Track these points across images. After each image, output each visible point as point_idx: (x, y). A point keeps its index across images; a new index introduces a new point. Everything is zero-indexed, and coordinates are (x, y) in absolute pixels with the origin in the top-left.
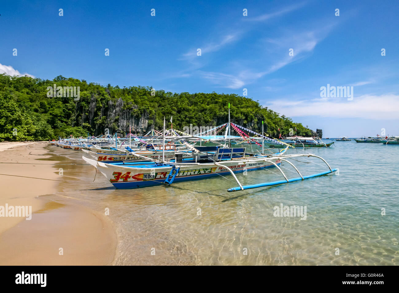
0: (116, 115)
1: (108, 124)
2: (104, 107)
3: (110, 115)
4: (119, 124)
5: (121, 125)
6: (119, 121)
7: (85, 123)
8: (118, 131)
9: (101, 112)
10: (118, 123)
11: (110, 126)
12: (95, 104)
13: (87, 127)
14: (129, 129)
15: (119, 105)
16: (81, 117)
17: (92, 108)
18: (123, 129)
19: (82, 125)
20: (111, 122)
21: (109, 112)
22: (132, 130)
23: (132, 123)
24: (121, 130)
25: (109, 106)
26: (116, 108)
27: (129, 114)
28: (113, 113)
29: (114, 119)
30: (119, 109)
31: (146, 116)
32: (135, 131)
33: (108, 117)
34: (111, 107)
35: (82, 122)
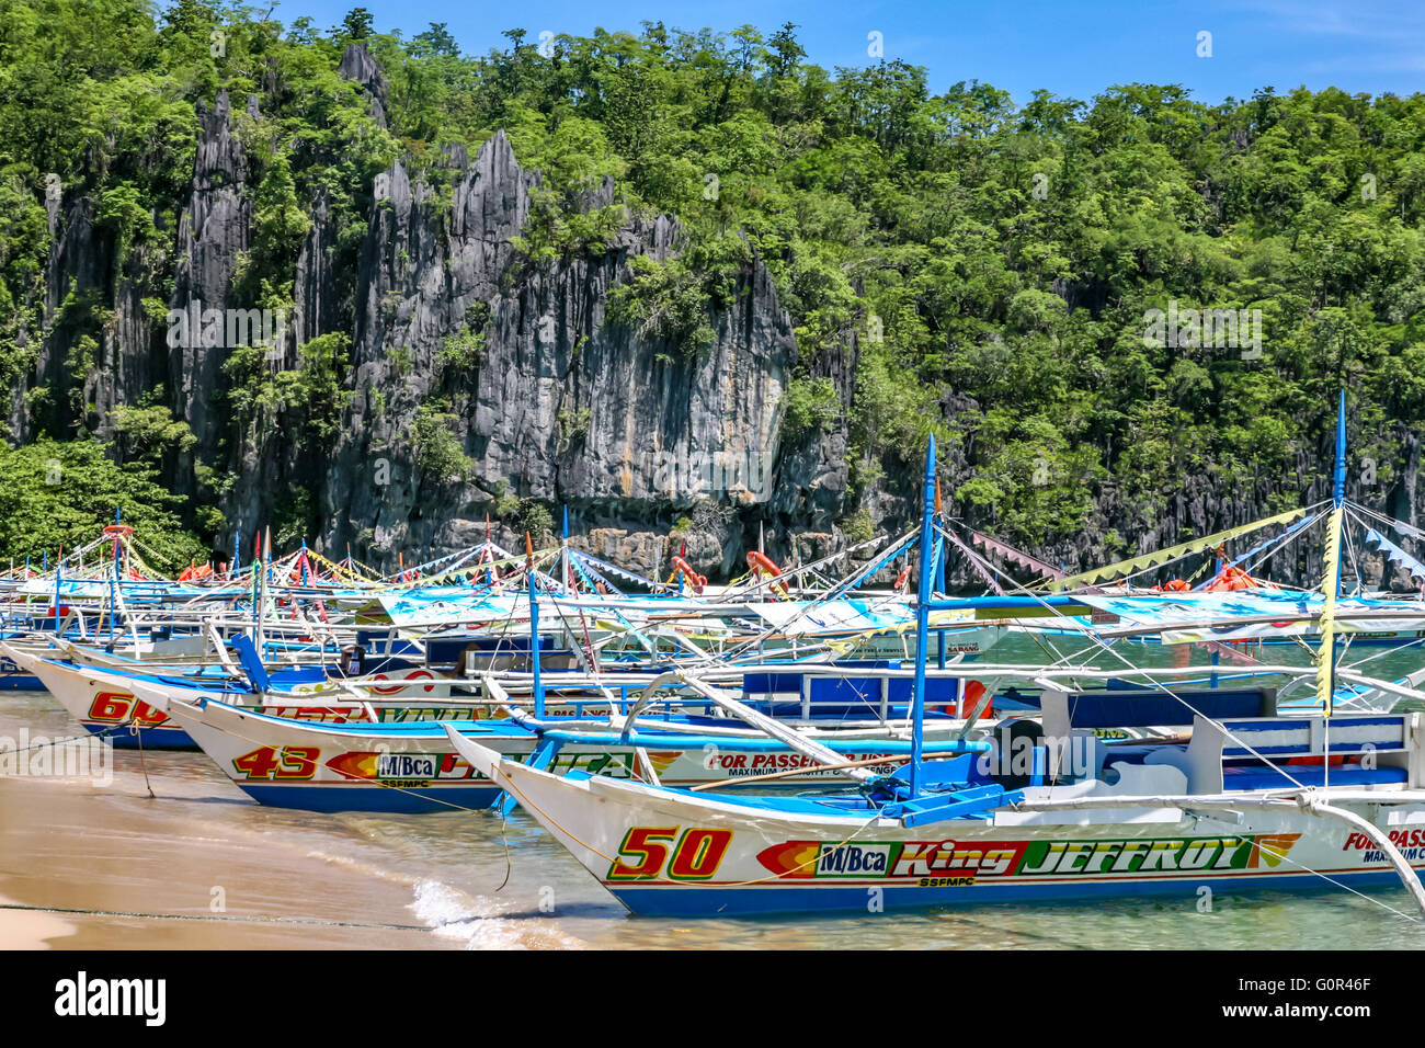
0: (447, 319)
1: (369, 416)
2: (329, 235)
3: (391, 319)
4: (484, 415)
5: (507, 429)
6: (485, 390)
7: (132, 402)
8: (468, 497)
9: (300, 288)
10: (472, 411)
11: (394, 437)
12: (240, 210)
13: (156, 451)
14: (583, 470)
15: (489, 211)
16: (94, 343)
17: (203, 250)
18: (525, 473)
19: (109, 425)
20: (398, 401)
21: (377, 290)
22: (617, 489)
23: (620, 404)
24: (506, 480)
25: (384, 228)
26: (454, 246)
27: (589, 310)
28: (423, 300)
29: (427, 367)
30: (487, 259)
31: (767, 331)
32: (645, 495)
33: (371, 338)
34: (401, 239)
35: (109, 394)
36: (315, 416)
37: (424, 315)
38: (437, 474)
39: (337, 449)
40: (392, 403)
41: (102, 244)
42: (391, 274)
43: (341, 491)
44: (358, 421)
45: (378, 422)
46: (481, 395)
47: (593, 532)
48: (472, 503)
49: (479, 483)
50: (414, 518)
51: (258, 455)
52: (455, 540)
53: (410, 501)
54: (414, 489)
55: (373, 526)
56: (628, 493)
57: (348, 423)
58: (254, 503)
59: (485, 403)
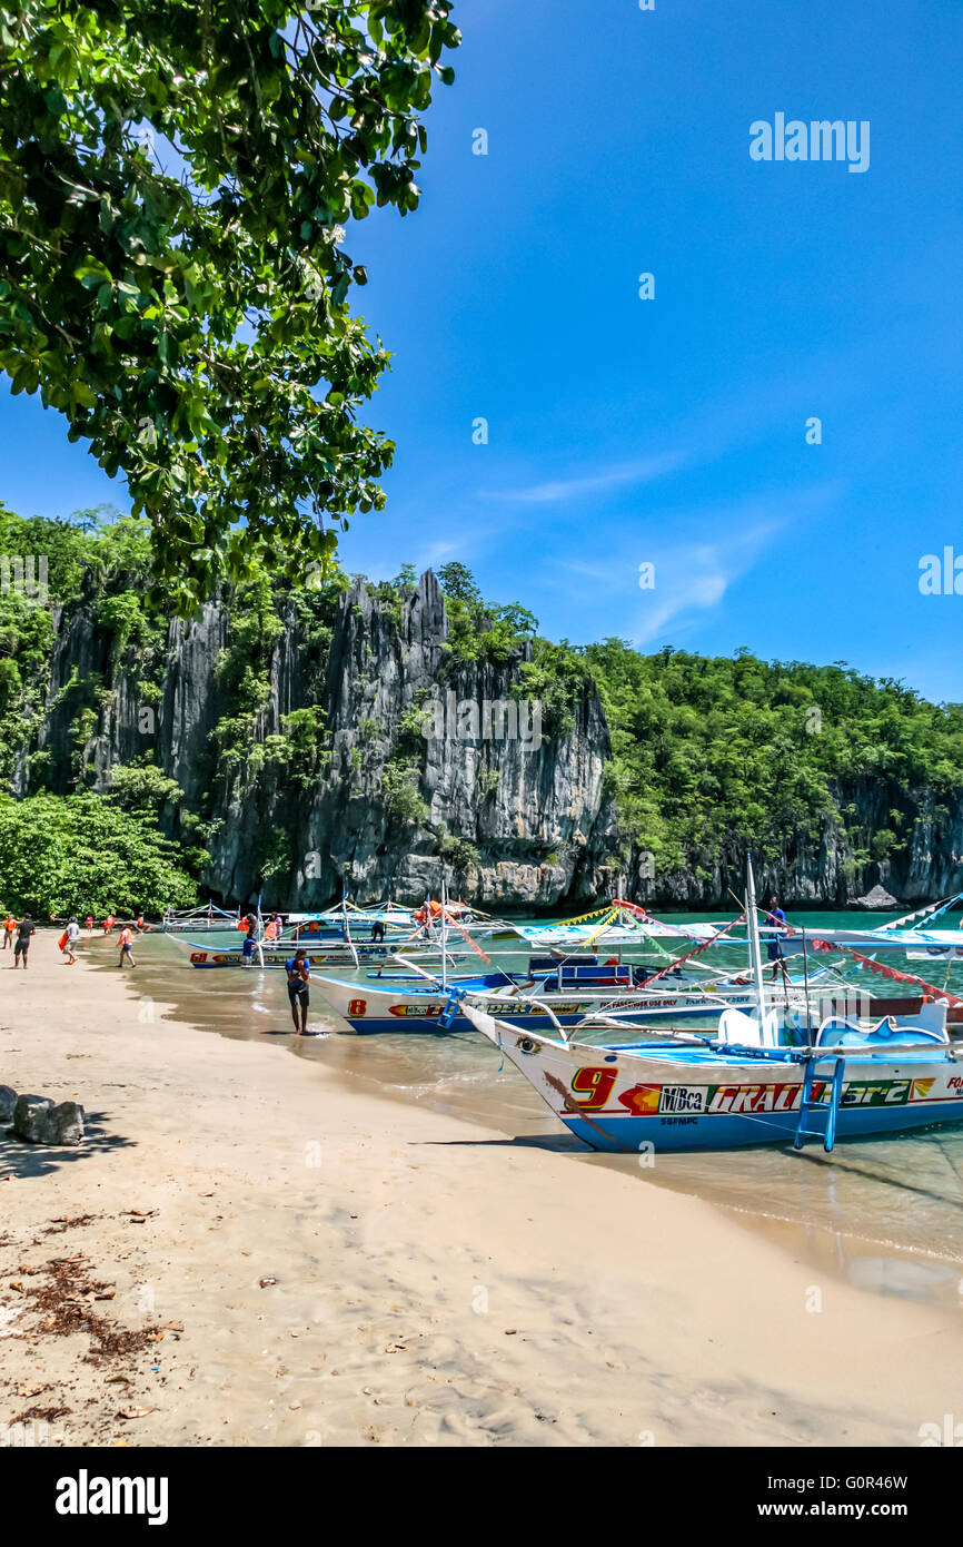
0: (400, 699)
1: (345, 770)
2: (297, 637)
3: (359, 697)
4: (431, 771)
5: (446, 783)
6: (432, 754)
7: (124, 761)
8: (419, 837)
9: (274, 675)
10: (423, 769)
11: (369, 787)
12: (220, 619)
13: (147, 802)
14: (495, 816)
15: (425, 624)
16: (95, 716)
17: (191, 646)
18: (459, 819)
19: (105, 781)
20: (370, 760)
21: (349, 675)
22: (515, 832)
23: (517, 768)
24: (445, 823)
25: (354, 629)
26: (404, 647)
28: (383, 684)
29: (388, 735)
30: (425, 658)
31: (596, 724)
32: (530, 837)
33: (345, 711)
34: (366, 638)
35: (106, 757)
36: (298, 772)
37: (384, 695)
38: (400, 816)
39: (319, 797)
40: (365, 761)
41: (100, 642)
42: (359, 663)
43: (319, 832)
44: (335, 774)
45: (355, 775)
46: (429, 758)
47: (499, 864)
48: (423, 841)
49: (427, 826)
50: (380, 853)
51: (241, 805)
52: (411, 871)
53: (379, 840)
54: (383, 829)
55: (351, 859)
56: (521, 835)
57: (327, 776)
58: (235, 843)
59: (432, 763)
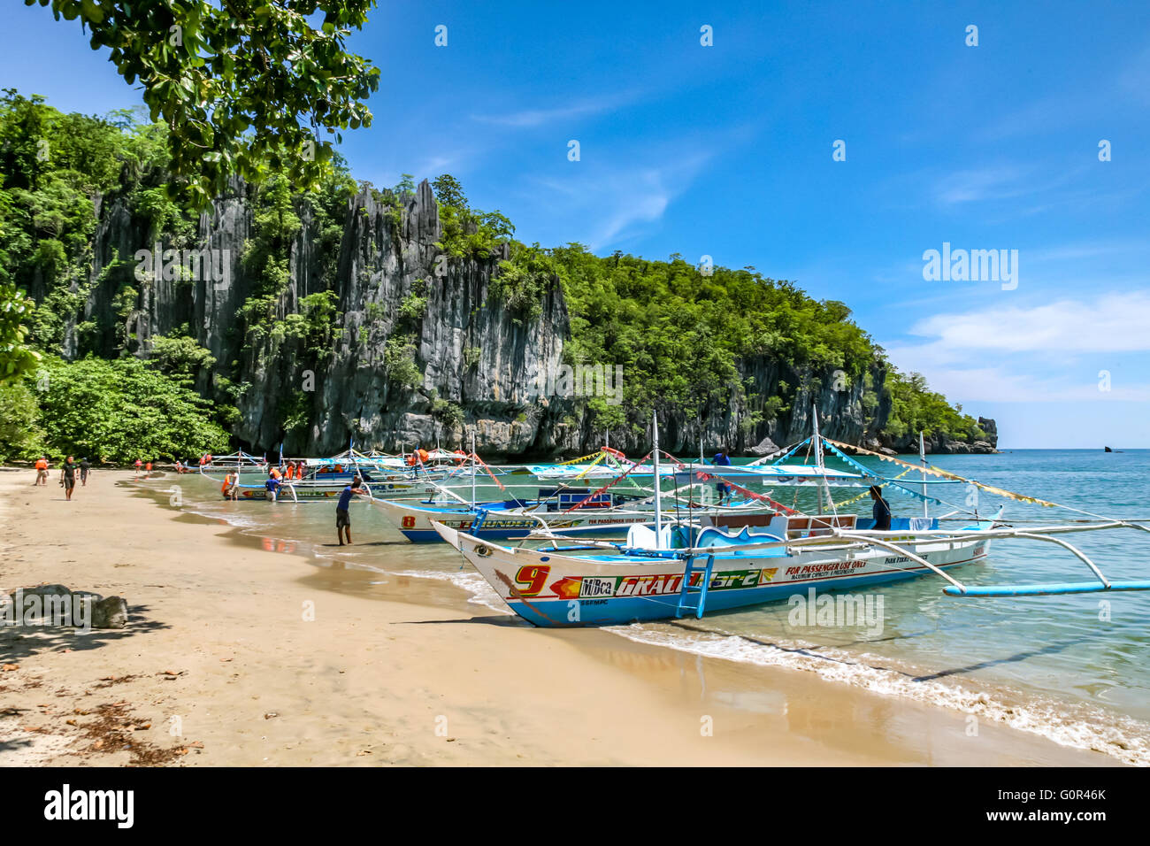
0: (400, 288)
1: (354, 345)
2: (313, 233)
3: (365, 285)
4: (425, 347)
5: (437, 357)
6: (426, 333)
8: (415, 399)
9: (293, 264)
10: (418, 345)
11: (374, 358)
12: (244, 214)
13: (184, 368)
14: (477, 384)
15: (421, 226)
16: (135, 293)
17: (220, 237)
18: (447, 385)
19: (146, 348)
20: (375, 337)
21: (357, 266)
22: (492, 396)
23: (495, 346)
24: (436, 389)
25: (361, 227)
26: (403, 245)
27: (480, 290)
28: (385, 274)
29: (389, 316)
30: (421, 254)
31: (559, 312)
32: (504, 400)
33: (354, 296)
34: (372, 235)
35: (146, 328)
36: (313, 345)
37: (387, 284)
38: (399, 383)
39: (332, 366)
40: (371, 337)
41: (138, 228)
42: (366, 257)
43: (332, 394)
44: (345, 347)
45: (362, 349)
46: (424, 336)
47: (479, 421)
48: (418, 403)
49: (422, 391)
50: (383, 411)
51: (266, 371)
52: (408, 427)
53: (382, 401)
54: (385, 393)
55: (359, 416)
56: (497, 399)
57: (339, 349)
58: (261, 403)
59: (426, 341)
